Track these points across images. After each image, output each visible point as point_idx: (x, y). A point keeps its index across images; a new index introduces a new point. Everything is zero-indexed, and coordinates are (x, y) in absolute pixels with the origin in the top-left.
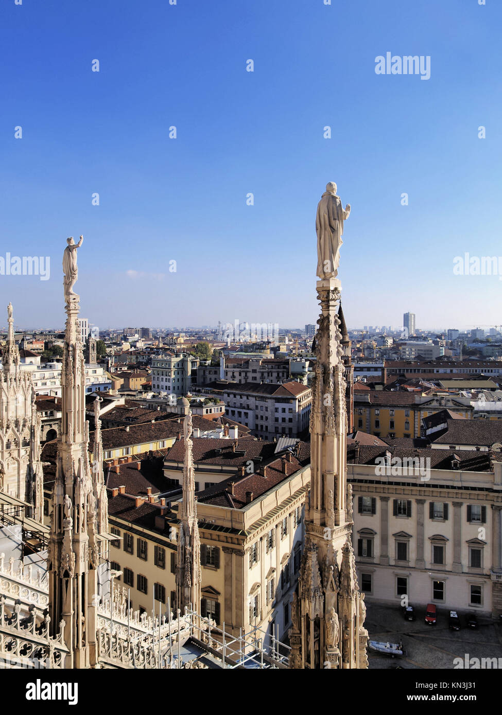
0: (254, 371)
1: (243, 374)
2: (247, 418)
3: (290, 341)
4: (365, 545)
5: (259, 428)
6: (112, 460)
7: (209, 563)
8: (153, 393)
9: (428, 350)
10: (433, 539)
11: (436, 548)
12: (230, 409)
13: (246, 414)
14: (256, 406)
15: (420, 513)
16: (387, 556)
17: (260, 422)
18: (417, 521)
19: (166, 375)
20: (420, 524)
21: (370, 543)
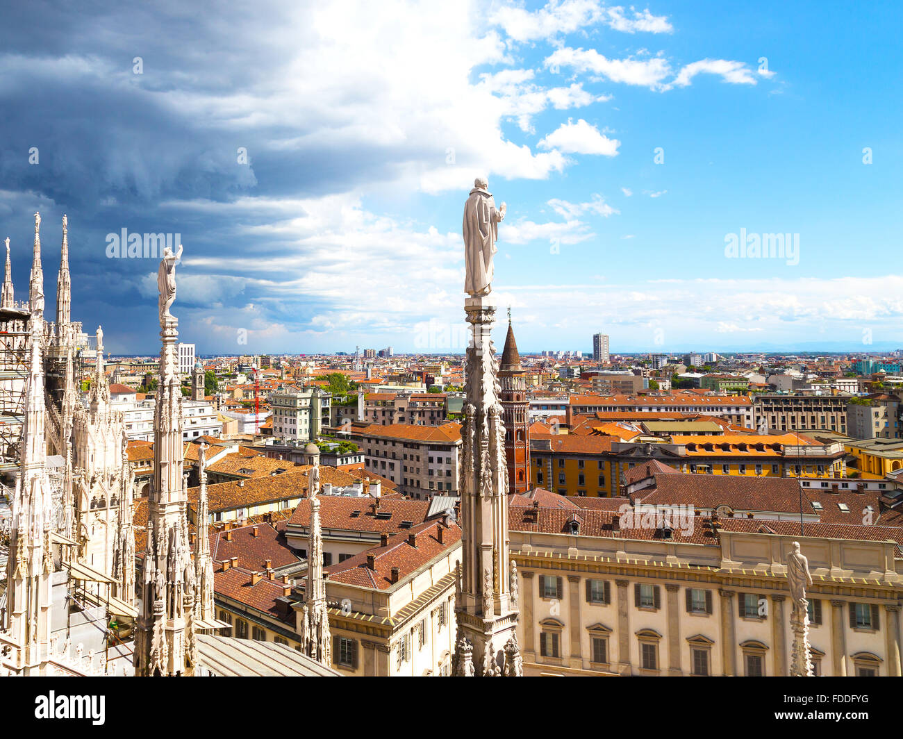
0: (402, 409)
1: (387, 414)
2: (393, 470)
3: (447, 370)
4: (549, 641)
5: (409, 483)
6: (222, 524)
7: (343, 661)
8: (274, 439)
9: (626, 382)
10: (641, 635)
11: (645, 647)
12: (371, 459)
13: (392, 465)
14: (404, 455)
15: (623, 598)
16: (580, 657)
17: (409, 476)
18: (619, 610)
19: (291, 415)
20: (623, 614)
21: (556, 638)
